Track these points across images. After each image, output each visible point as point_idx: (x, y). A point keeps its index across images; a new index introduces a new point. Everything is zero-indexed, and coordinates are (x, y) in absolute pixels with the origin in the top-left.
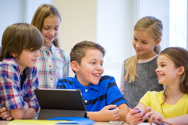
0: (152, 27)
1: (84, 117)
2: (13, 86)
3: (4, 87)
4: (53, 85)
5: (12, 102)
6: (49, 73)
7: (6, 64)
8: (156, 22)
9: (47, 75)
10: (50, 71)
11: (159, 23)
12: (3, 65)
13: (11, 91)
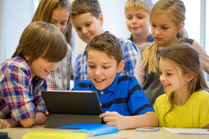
0: (172, 9)
1: (101, 123)
2: (25, 92)
3: (13, 93)
4: (62, 85)
5: (23, 111)
6: (56, 71)
7: (16, 66)
8: (177, 2)
9: (54, 74)
10: (58, 69)
11: (180, 4)
12: (12, 67)
13: (21, 97)
